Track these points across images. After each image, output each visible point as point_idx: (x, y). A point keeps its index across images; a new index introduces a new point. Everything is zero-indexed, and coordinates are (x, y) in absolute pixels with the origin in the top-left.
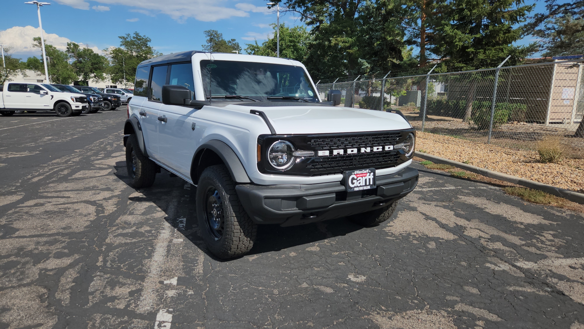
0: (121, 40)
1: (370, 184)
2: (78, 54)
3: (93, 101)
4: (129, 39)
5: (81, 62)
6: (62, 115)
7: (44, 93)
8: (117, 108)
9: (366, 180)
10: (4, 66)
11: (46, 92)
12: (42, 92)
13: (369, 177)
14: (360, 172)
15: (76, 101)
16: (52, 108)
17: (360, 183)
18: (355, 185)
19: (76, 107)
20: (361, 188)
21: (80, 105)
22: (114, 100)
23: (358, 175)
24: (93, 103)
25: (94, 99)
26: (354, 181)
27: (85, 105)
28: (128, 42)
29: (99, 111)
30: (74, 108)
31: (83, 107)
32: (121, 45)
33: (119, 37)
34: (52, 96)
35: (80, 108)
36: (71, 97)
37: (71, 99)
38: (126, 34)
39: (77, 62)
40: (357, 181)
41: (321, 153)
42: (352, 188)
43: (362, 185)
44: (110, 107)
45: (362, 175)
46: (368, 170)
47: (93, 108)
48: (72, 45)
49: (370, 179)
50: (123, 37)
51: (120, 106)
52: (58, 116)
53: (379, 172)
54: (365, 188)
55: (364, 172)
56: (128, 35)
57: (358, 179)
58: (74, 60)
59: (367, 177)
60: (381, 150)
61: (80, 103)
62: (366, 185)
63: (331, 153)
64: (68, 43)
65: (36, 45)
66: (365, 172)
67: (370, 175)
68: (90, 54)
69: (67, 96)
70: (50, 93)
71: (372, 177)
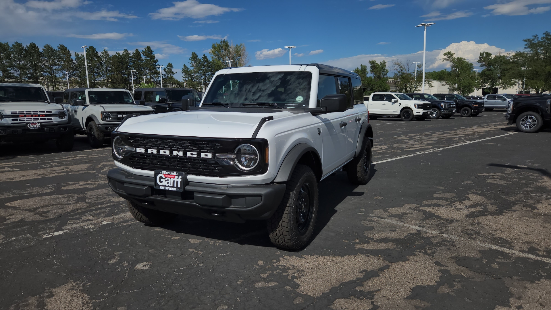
0: (526, 43)
1: (177, 187)
2: (489, 62)
3: (443, 108)
4: (535, 41)
5: (490, 70)
6: (405, 120)
7: (395, 101)
8: (480, 115)
9: (174, 182)
10: (416, 80)
11: (396, 100)
12: (393, 100)
13: (177, 180)
14: (167, 173)
15: (418, 108)
16: (398, 113)
17: (168, 183)
18: (163, 183)
19: (417, 113)
20: (167, 188)
21: (422, 111)
22: (474, 107)
23: (167, 176)
24: (443, 109)
25: (445, 105)
26: (162, 180)
27: (427, 111)
28: (534, 44)
29: (451, 117)
30: (415, 113)
31: (423, 113)
32: (525, 48)
33: (524, 40)
34: (400, 104)
35: (421, 114)
36: (414, 104)
37: (414, 105)
38: (533, 36)
39: (486, 70)
40: (166, 181)
41: (138, 150)
42: (160, 186)
43: (170, 185)
44: (469, 114)
45: (170, 176)
46: (175, 173)
47: (443, 114)
48: (484, 54)
49: (177, 182)
50: (529, 40)
51: (482, 112)
52: (402, 120)
53: (190, 177)
54: (171, 189)
55: (171, 174)
56: (536, 36)
57: (166, 179)
58: (484, 69)
59: (176, 179)
60: (196, 156)
61: (422, 110)
62: (173, 187)
63: (146, 151)
64: (481, 53)
65: (445, 59)
66: (173, 174)
67: (178, 178)
68: (501, 61)
69: (411, 104)
70: (400, 101)
71: (180, 180)
